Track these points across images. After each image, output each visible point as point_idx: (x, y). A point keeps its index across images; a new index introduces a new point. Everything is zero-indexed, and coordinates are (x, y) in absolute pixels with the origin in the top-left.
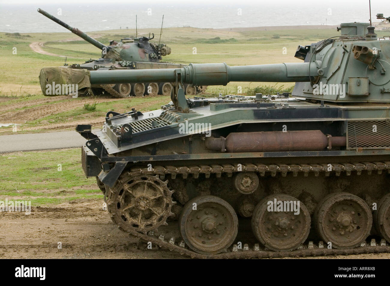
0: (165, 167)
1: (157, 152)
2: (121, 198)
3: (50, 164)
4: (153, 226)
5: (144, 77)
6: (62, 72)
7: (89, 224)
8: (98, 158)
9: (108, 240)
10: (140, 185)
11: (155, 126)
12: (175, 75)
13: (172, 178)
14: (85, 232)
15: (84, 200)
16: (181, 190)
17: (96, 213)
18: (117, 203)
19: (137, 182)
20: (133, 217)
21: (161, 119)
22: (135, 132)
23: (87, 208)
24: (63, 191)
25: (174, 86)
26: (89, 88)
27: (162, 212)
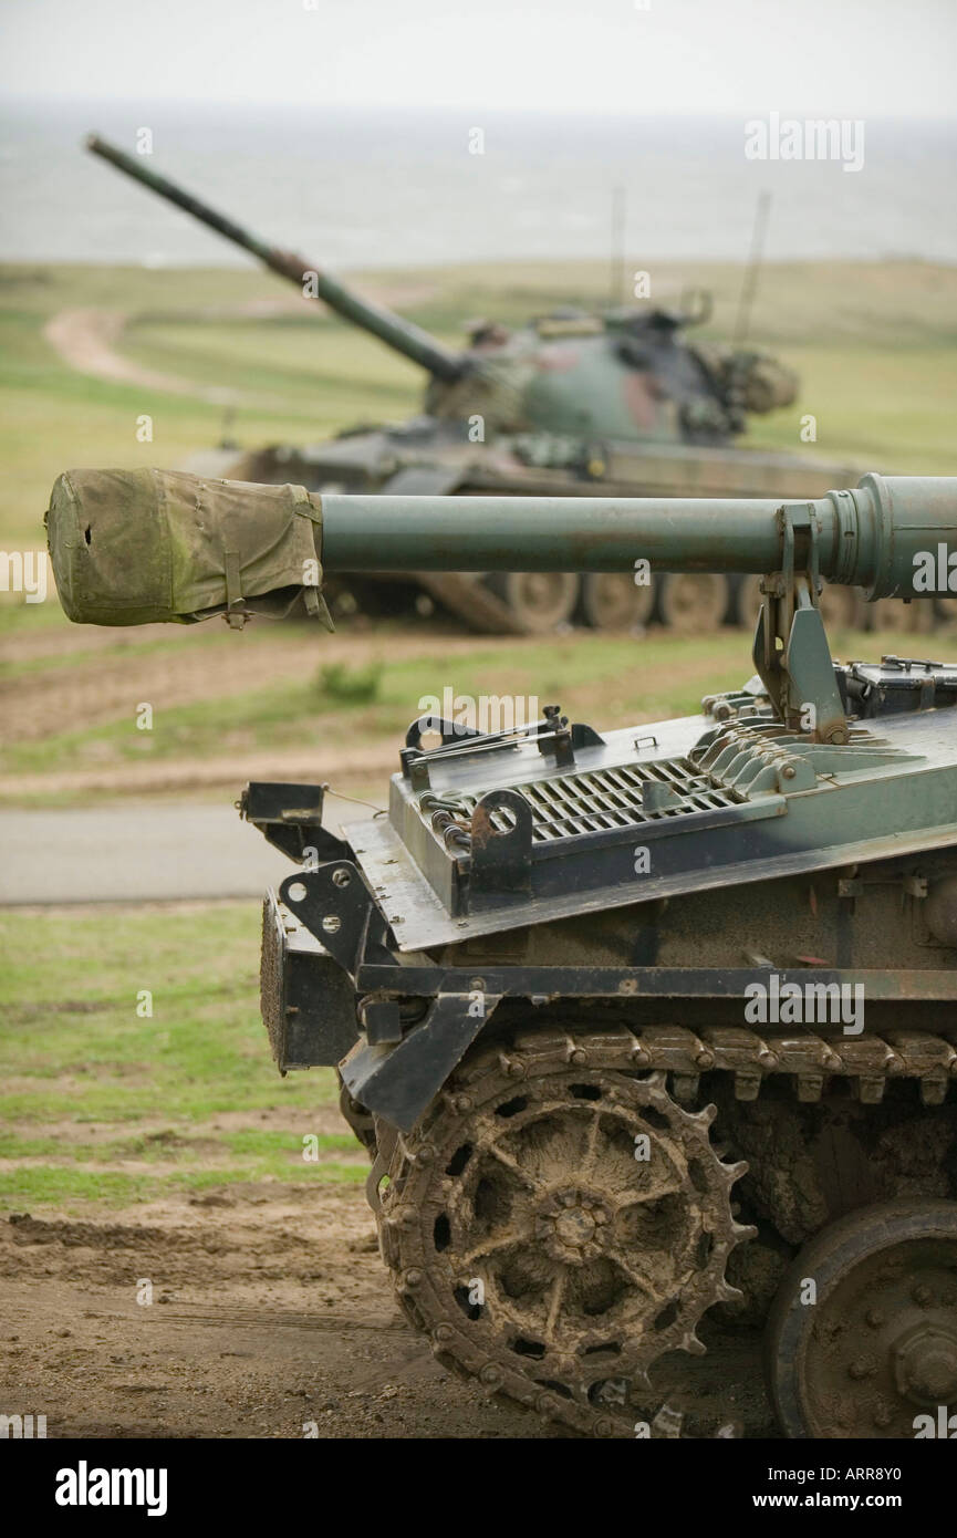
0: (705, 1035)
1: (666, 951)
2: (454, 1193)
3: (106, 984)
4: (624, 1354)
5: (612, 537)
6: (170, 497)
7: (288, 1324)
8: (341, 970)
9: (379, 1419)
10: (561, 1123)
11: (660, 810)
12: (782, 534)
13: (740, 1097)
14: (263, 1368)
15: (270, 1192)
16: (786, 1165)
17: (329, 1266)
18: (433, 1215)
19: (548, 1107)
20: (516, 1297)
21: (696, 773)
22: (549, 837)
23: (285, 1236)
24: (164, 1138)
25: (772, 593)
26: (311, 588)
27: (677, 1278)
